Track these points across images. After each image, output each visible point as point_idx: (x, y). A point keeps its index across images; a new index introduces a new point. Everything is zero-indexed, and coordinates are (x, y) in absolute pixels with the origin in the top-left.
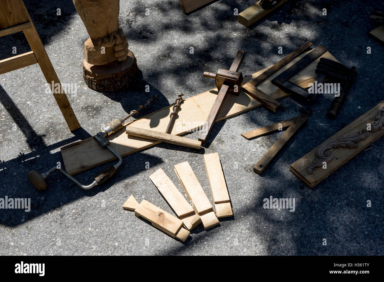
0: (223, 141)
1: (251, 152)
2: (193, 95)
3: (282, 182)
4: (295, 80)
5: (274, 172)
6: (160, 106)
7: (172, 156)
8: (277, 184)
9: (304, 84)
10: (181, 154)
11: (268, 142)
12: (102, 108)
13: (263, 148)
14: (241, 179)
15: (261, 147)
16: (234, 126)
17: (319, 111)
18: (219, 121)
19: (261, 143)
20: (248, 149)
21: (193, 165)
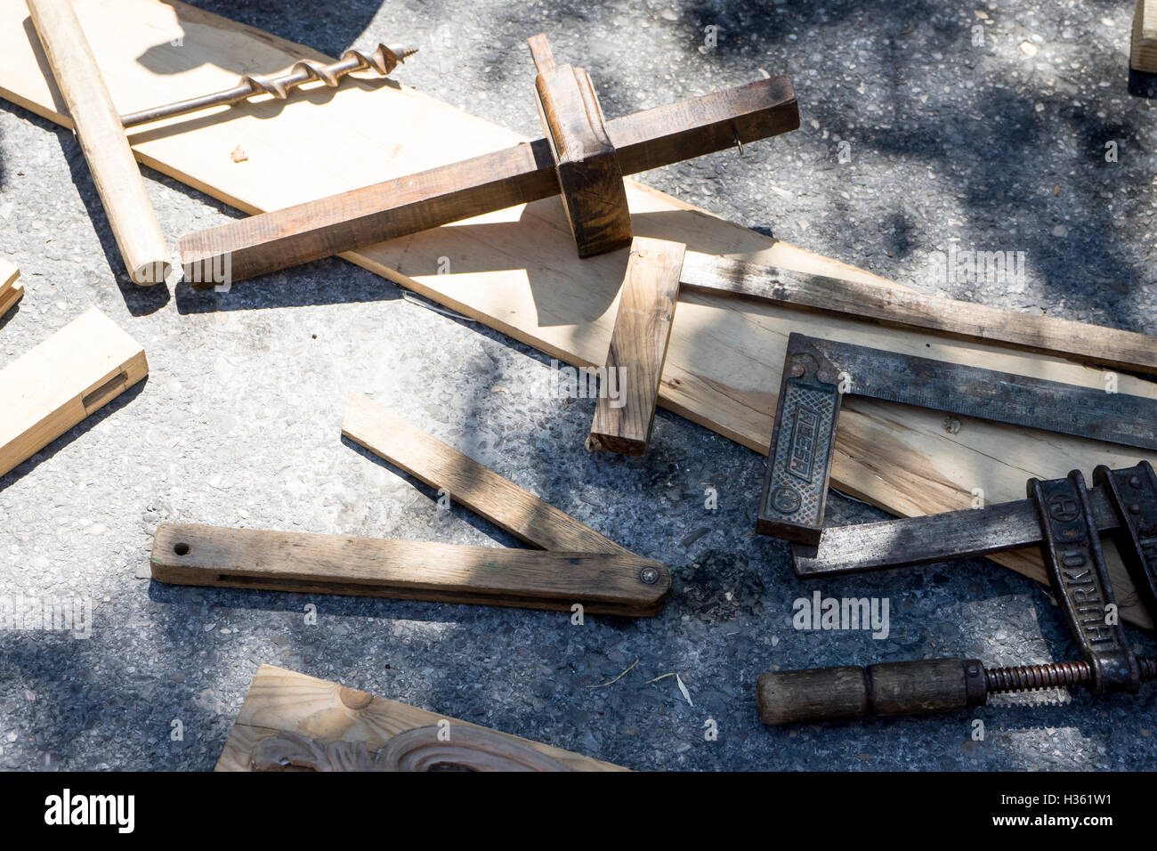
0: (265, 348)
1: (276, 479)
3: (172, 686)
4: (896, 434)
5: (209, 627)
7: (44, 217)
8: (146, 673)
9: (910, 487)
10: (79, 239)
11: (388, 517)
13: (335, 514)
14: (85, 522)
15: (336, 509)
16: (392, 339)
17: (775, 641)
18: (378, 276)
19: (359, 496)
20: (285, 463)
21: (44, 310)
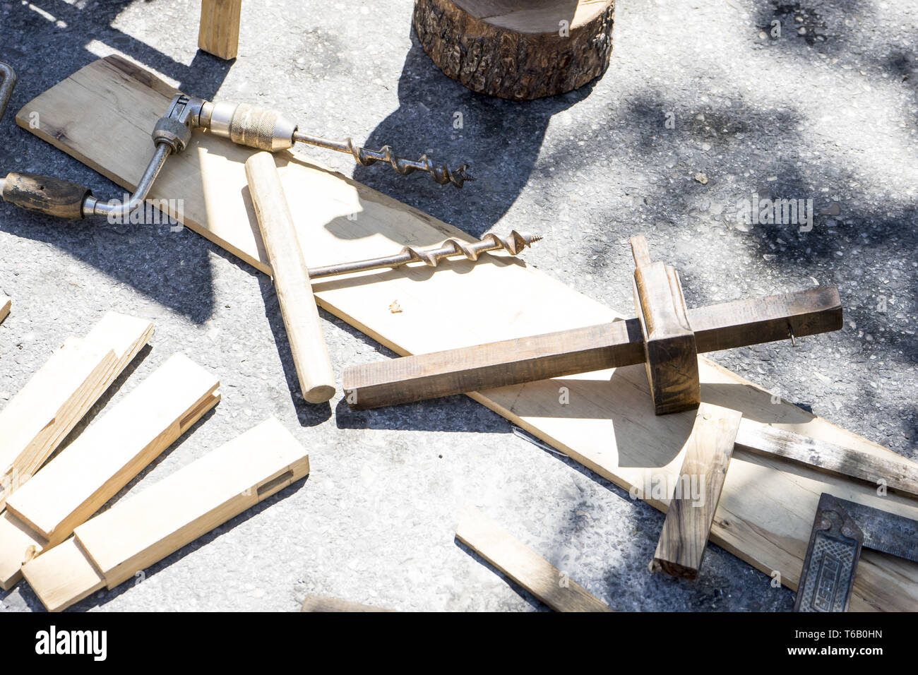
0: (401, 462)
1: (401, 568)
2: (576, 282)
6: (458, 212)
7: (242, 341)
10: (267, 361)
12: (349, 72)
16: (501, 465)
18: (494, 413)
19: (465, 588)
20: (409, 556)
21: (234, 415)
